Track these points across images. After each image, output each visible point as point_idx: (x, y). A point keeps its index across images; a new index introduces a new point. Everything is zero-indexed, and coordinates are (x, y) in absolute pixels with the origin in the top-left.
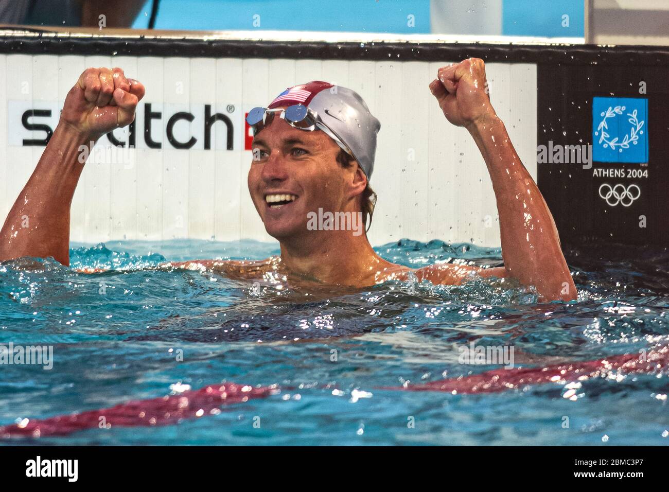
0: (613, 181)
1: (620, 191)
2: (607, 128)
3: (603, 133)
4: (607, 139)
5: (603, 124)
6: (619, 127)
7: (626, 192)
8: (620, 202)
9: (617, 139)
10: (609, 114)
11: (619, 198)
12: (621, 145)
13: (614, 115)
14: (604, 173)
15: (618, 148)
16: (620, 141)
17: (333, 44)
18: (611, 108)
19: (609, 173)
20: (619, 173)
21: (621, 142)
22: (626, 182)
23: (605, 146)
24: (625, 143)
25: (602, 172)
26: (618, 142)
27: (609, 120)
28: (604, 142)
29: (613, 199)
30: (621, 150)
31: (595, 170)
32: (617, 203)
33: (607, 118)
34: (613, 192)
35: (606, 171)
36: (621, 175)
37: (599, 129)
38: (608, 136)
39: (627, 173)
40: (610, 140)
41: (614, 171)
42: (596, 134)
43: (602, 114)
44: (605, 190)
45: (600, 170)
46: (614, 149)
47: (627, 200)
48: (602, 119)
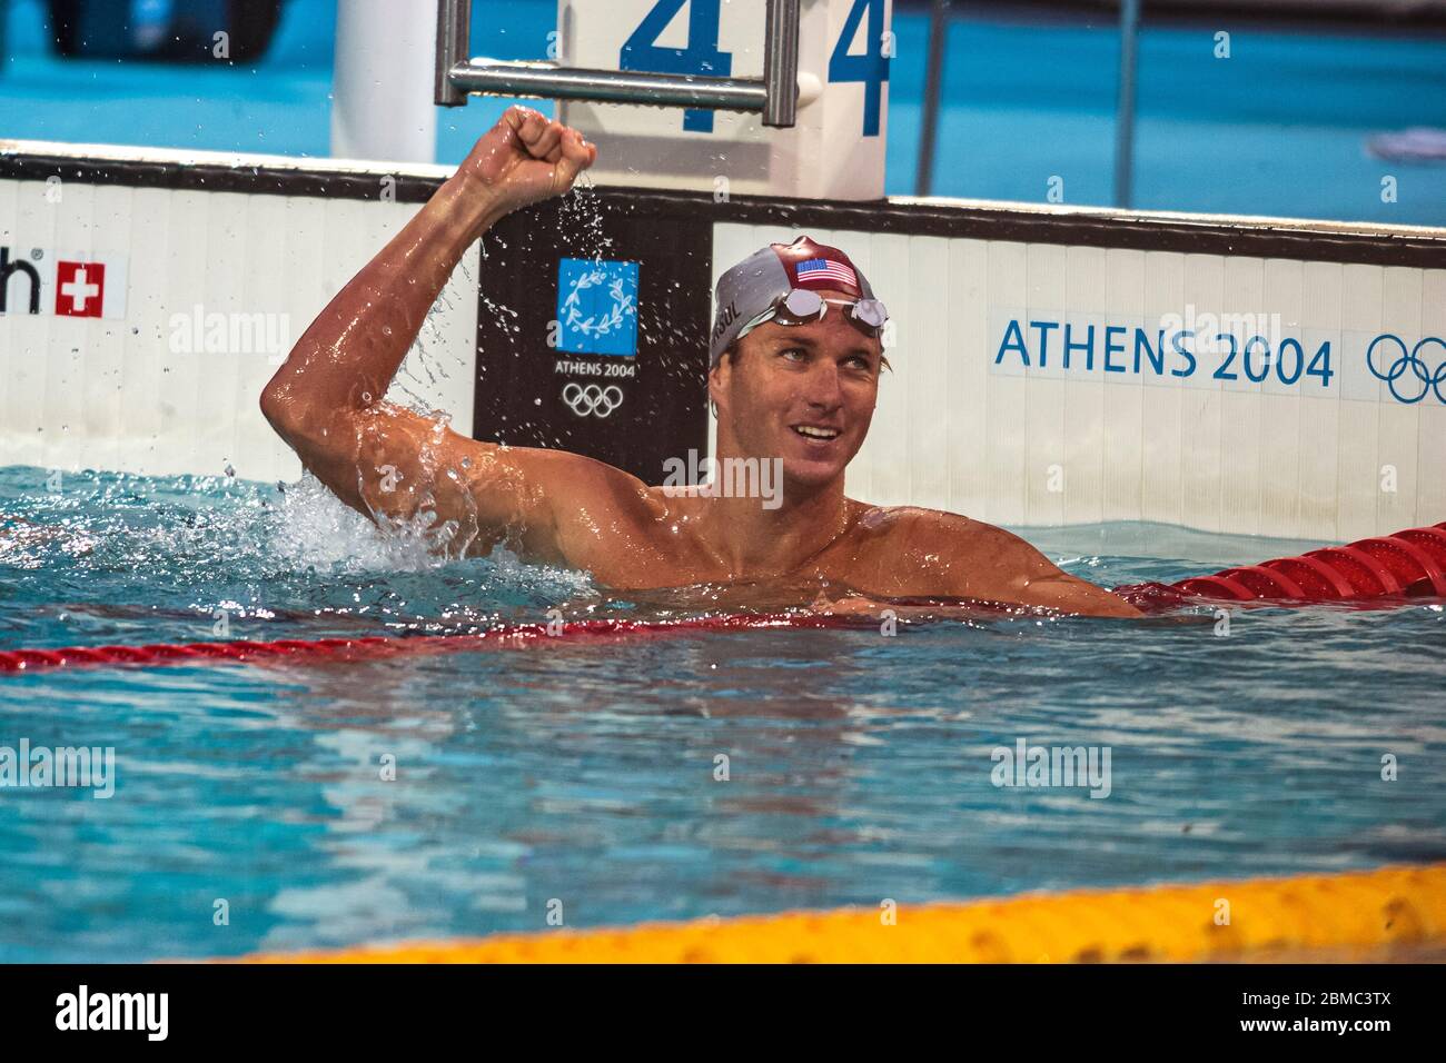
0: (584, 380)
1: (593, 394)
2: (578, 303)
3: (573, 310)
4: (577, 318)
5: (573, 298)
6: (596, 302)
7: (602, 397)
8: (593, 411)
9: (592, 320)
10: (582, 283)
11: (593, 405)
12: (598, 328)
13: (590, 285)
14: (572, 368)
15: (593, 332)
16: (596, 323)
17: (188, 167)
18: (585, 275)
19: (579, 368)
20: (593, 369)
21: (598, 325)
22: (603, 381)
23: (575, 329)
24: (604, 327)
25: (569, 366)
26: (593, 324)
27: (582, 292)
28: (573, 324)
29: (582, 406)
30: (597, 336)
31: (559, 363)
32: (589, 412)
33: (579, 290)
34: (582, 395)
35: (574, 365)
36: (597, 371)
37: (567, 304)
38: (580, 315)
39: (604, 369)
40: (582, 320)
41: (585, 366)
42: (563, 311)
43: (573, 283)
44: (572, 393)
45: (566, 363)
46: (587, 333)
47: (602, 408)
48: (572, 290)
